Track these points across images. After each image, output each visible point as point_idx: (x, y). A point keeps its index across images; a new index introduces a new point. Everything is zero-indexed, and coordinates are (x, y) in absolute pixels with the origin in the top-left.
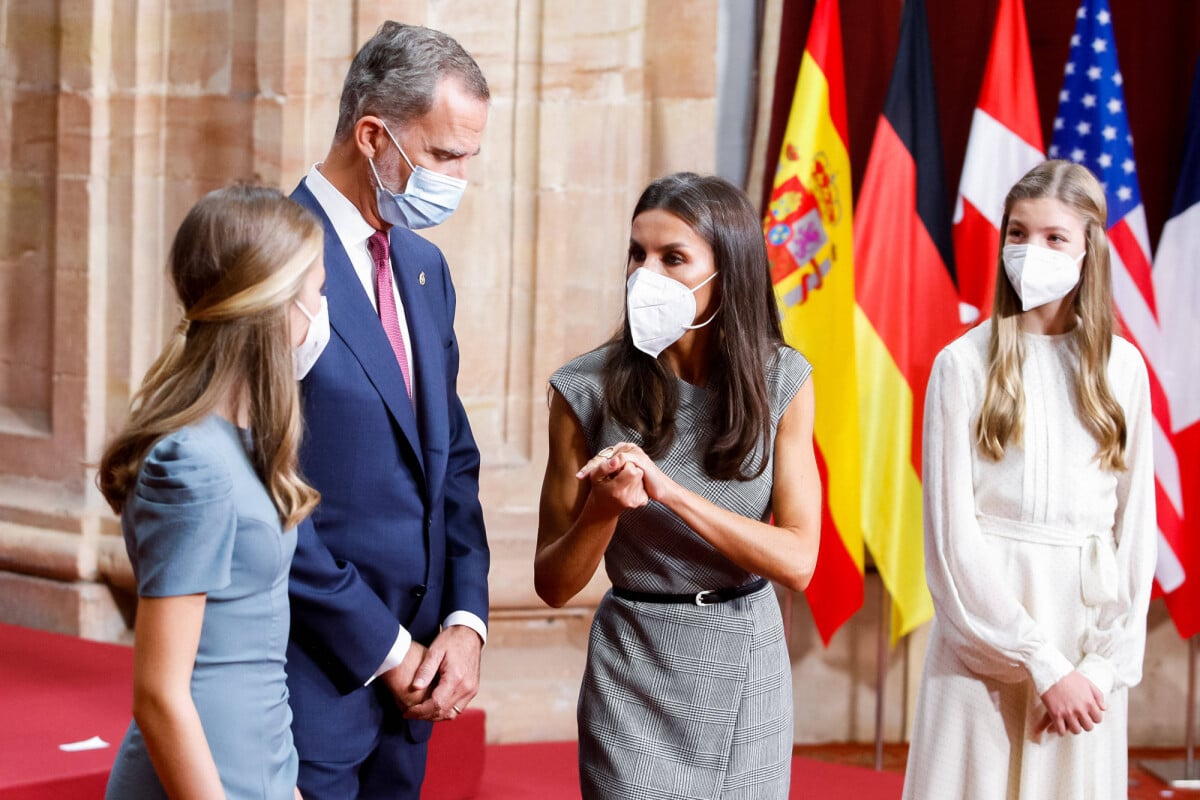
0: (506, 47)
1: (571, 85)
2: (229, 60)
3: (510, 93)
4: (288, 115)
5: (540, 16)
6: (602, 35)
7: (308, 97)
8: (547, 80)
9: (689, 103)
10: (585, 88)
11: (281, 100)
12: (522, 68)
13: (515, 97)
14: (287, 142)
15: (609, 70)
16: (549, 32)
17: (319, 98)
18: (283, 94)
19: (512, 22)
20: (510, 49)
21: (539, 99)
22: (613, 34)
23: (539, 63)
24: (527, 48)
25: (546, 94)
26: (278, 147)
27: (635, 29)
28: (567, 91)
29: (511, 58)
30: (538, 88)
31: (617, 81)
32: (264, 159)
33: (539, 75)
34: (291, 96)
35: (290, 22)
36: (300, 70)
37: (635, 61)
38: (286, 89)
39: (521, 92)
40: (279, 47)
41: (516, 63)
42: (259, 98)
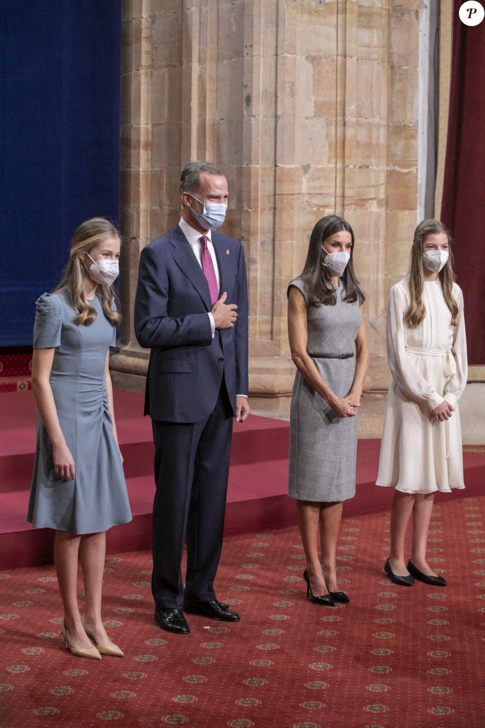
0: (332, 191)
1: (356, 205)
2: (235, 197)
3: (334, 207)
4: (252, 215)
5: (344, 180)
6: (368, 187)
7: (259, 209)
8: (346, 202)
9: (407, 211)
10: (362, 206)
11: (250, 210)
12: (337, 198)
13: (335, 209)
14: (252, 226)
15: (371, 199)
16: (347, 185)
17: (263, 210)
18: (251, 208)
19: (334, 182)
20: (334, 192)
21: (344, 209)
22: (373, 186)
23: (343, 197)
24: (339, 191)
25: (346, 207)
26: (249, 227)
27: (382, 184)
28: (354, 206)
29: (334, 195)
30: (343, 205)
31: (374, 203)
32: (245, 232)
33: (343, 201)
34: (253, 209)
35: (253, 183)
36: (256, 199)
37: (382, 196)
38: (252, 206)
39: (337, 207)
40: (249, 191)
41: (336, 197)
42: (243, 210)
